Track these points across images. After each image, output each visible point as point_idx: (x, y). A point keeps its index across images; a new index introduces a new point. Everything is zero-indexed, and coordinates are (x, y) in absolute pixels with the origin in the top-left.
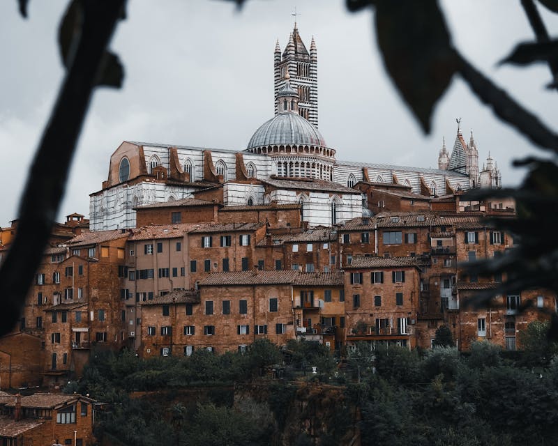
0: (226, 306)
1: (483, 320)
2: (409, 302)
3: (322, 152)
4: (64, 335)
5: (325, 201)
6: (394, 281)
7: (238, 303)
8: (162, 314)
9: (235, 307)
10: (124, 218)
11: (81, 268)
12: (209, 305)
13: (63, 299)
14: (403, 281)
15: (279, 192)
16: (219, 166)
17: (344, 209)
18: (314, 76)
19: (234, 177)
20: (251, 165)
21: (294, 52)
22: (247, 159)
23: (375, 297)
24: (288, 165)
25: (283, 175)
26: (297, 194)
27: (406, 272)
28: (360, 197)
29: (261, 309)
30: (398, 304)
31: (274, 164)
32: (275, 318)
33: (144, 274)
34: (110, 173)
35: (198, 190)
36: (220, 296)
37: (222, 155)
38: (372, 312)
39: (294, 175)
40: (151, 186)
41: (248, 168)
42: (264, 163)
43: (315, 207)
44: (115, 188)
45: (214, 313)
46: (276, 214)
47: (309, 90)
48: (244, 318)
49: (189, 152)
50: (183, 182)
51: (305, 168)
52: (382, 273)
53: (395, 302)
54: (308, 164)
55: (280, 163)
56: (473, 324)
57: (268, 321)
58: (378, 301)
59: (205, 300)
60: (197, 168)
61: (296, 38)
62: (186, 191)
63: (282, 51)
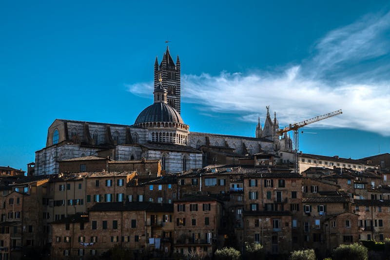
0: (105, 224)
1: (258, 234)
2: (213, 223)
3: (180, 127)
4: (6, 242)
5: (179, 157)
6: (204, 210)
7: (112, 222)
8: (65, 229)
9: (110, 225)
10: (54, 167)
11: (18, 199)
12: (95, 223)
13: (7, 219)
14: (210, 210)
15: (150, 152)
16: (116, 135)
17: (191, 162)
18: (178, 79)
19: (124, 142)
20: (136, 134)
21: (166, 65)
22: (133, 130)
23: (192, 220)
24: (159, 135)
25: (155, 140)
26: (161, 153)
27: (211, 204)
28: (201, 155)
29: (126, 226)
30: (206, 224)
31: (150, 134)
32: (135, 232)
33: (59, 203)
34: (48, 138)
35: (100, 150)
36: (102, 218)
37: (117, 128)
38: (190, 229)
39: (162, 140)
40: (70, 148)
41: (133, 136)
42: (144, 133)
43: (172, 161)
44: (50, 148)
45: (97, 229)
46: (144, 166)
47: (175, 88)
48: (115, 232)
49: (96, 126)
50: (91, 145)
51: (169, 137)
52: (197, 205)
53: (204, 223)
54: (171, 134)
55: (153, 133)
56: (252, 237)
57: (130, 234)
58: (194, 222)
59: (92, 220)
60: (101, 136)
61: (167, 56)
62: (92, 150)
63: (159, 65)
